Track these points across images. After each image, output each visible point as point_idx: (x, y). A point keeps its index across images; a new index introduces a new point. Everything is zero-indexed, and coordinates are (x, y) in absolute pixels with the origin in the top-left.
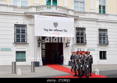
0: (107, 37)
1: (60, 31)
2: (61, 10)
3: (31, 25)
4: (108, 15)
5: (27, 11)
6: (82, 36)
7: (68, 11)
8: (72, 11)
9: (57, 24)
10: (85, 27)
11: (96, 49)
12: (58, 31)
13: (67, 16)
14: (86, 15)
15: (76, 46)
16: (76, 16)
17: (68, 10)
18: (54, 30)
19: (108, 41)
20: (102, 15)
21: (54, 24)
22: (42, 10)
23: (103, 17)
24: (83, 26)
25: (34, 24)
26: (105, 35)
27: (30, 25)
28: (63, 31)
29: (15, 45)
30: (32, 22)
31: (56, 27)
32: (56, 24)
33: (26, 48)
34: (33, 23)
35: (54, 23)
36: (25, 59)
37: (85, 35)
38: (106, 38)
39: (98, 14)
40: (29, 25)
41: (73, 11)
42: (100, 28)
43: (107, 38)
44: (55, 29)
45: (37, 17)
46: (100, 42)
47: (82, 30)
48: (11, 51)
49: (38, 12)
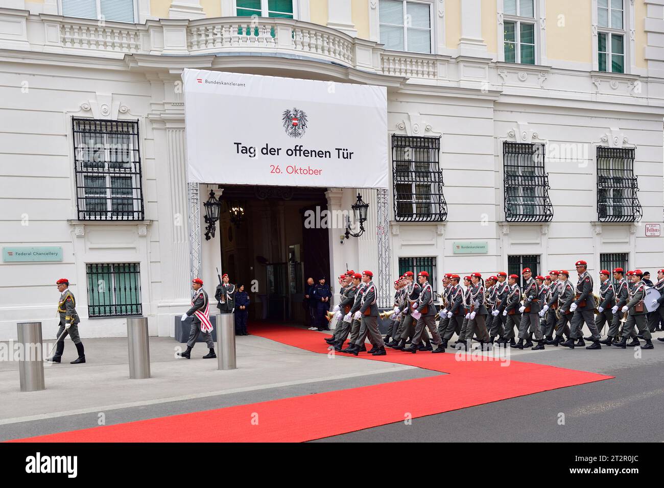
0: (545, 184)
1: (320, 154)
2: (320, 42)
3: (164, 121)
4: (546, 70)
5: (137, 47)
6: (423, 181)
7: (353, 50)
8: (374, 49)
9: (303, 116)
10: (437, 135)
11: (492, 247)
12: (306, 153)
13: (351, 77)
14: (441, 69)
15: (396, 230)
16: (392, 74)
17: (354, 43)
18: (290, 152)
19: (547, 205)
20: (521, 74)
21: (288, 117)
22: (218, 45)
23: (522, 84)
24: (427, 130)
25: (182, 121)
26: (532, 176)
27: (155, 126)
28: (334, 153)
29: (79, 230)
30: (166, 107)
31: (295, 134)
32: (296, 118)
33: (141, 244)
34: (170, 112)
35: (287, 112)
36: (138, 305)
37: (440, 173)
38: (538, 191)
39: (497, 65)
40: (152, 121)
41: (375, 47)
42: (510, 140)
43: (545, 191)
44: (292, 143)
45: (200, 81)
46: (510, 212)
47: (424, 147)
48: (60, 262)
49: (196, 51)
